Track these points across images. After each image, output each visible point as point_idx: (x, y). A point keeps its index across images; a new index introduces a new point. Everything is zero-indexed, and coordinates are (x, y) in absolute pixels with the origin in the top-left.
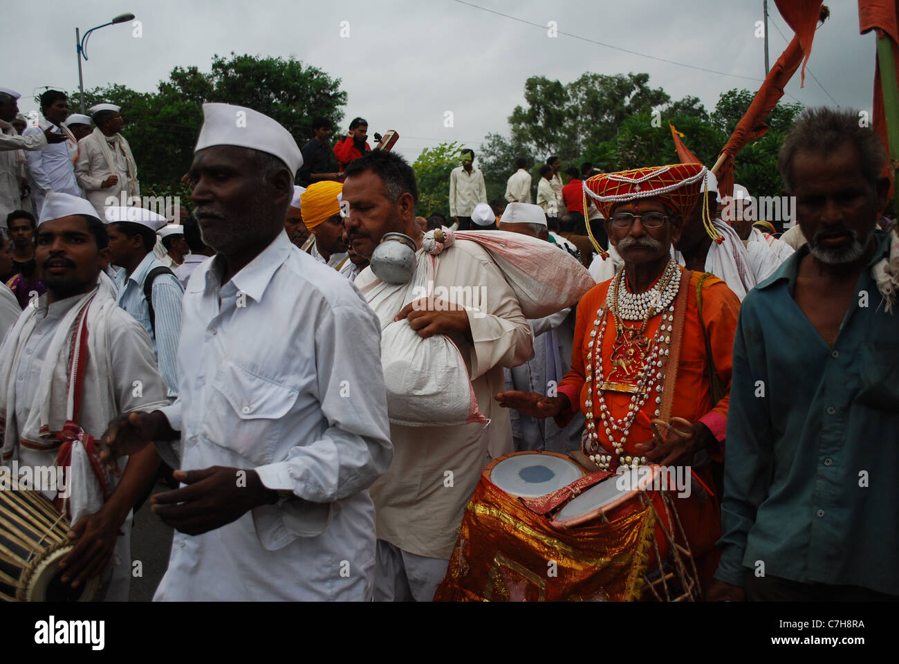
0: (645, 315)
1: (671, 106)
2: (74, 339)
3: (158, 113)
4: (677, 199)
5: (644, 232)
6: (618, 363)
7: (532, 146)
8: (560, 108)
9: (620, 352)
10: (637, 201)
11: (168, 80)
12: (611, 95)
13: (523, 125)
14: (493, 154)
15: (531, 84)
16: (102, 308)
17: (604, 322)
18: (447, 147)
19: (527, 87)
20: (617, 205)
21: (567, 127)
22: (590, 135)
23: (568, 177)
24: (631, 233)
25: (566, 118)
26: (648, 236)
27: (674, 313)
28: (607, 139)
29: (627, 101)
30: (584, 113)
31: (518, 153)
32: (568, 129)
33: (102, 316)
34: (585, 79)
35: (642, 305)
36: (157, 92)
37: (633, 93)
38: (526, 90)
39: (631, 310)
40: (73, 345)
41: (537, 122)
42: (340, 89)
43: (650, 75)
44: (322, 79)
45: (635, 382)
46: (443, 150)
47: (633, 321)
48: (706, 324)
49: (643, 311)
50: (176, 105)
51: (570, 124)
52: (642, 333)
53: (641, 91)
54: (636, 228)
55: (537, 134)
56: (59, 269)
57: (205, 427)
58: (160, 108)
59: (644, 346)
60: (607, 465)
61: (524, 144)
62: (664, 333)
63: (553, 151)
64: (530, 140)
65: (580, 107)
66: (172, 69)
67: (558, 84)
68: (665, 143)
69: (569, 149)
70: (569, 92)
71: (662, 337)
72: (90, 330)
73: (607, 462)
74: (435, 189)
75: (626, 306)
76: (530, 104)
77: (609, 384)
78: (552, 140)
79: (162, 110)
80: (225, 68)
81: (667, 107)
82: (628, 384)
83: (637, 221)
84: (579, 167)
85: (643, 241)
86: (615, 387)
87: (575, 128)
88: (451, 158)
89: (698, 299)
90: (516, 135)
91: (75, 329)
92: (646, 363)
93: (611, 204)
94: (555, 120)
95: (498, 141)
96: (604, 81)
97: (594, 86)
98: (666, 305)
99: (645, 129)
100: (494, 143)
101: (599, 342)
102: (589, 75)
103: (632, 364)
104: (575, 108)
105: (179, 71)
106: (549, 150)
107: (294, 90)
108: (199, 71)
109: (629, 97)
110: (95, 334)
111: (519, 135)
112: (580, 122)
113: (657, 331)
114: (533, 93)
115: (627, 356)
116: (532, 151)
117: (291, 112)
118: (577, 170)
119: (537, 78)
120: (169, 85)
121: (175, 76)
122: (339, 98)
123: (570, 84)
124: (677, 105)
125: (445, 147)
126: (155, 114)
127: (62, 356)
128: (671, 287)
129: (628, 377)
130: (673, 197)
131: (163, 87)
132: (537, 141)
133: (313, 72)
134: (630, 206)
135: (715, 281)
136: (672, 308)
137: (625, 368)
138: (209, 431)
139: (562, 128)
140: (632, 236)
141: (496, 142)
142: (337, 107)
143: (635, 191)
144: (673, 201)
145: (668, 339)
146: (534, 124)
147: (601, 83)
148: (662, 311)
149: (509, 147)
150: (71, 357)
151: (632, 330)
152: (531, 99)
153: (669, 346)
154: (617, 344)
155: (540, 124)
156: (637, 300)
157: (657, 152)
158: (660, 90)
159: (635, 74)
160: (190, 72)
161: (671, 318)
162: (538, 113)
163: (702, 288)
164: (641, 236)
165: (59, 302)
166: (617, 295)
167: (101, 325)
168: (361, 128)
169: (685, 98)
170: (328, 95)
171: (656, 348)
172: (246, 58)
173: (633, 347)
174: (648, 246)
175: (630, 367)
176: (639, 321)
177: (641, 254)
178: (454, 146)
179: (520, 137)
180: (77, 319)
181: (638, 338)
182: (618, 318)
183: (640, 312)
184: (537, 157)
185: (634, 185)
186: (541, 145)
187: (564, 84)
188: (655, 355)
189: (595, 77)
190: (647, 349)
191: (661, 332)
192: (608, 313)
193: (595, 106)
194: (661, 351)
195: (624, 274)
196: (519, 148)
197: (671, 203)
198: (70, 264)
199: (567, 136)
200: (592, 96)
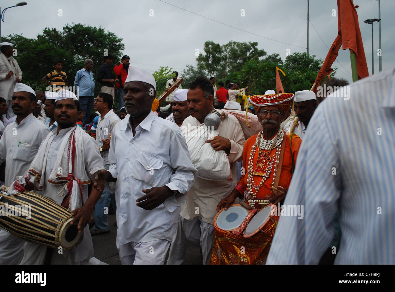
0: (270, 148)
1: (267, 57)
2: (70, 143)
3: (37, 48)
4: (283, 106)
5: (271, 118)
6: (259, 165)
7: (206, 72)
8: (220, 56)
9: (260, 161)
10: (269, 106)
11: (42, 34)
12: (241, 51)
13: (202, 62)
14: (188, 74)
15: (207, 44)
16: (80, 132)
17: (255, 150)
18: (164, 69)
19: (205, 45)
20: (261, 107)
21: (222, 64)
22: (231, 68)
23: (219, 86)
24: (266, 118)
25: (222, 60)
26: (272, 119)
27: (281, 148)
28: (239, 70)
29: (248, 54)
30: (229, 58)
31: (200, 74)
32: (222, 65)
33: (81, 135)
34: (231, 44)
35: (269, 144)
36: (37, 39)
37: (251, 51)
38: (204, 47)
39: (265, 146)
40: (70, 145)
41: (208, 61)
42: (122, 42)
43: (258, 43)
44: (114, 38)
45: (265, 172)
46: (162, 71)
47: (266, 150)
48: (293, 152)
49: (270, 147)
50: (45, 45)
51: (223, 63)
52: (269, 154)
53: (254, 50)
54: (268, 116)
55: (209, 67)
56: (65, 118)
57: (133, 174)
58: (38, 46)
59: (269, 159)
60: (254, 203)
61: (202, 71)
62: (277, 155)
63: (215, 75)
64: (205, 69)
65: (228, 55)
66: (44, 29)
67: (218, 45)
68: (263, 74)
69: (222, 74)
70: (223, 49)
71: (276, 156)
72: (76, 140)
73: (254, 202)
74: (162, 89)
75: (264, 145)
76: (206, 53)
77: (255, 172)
78: (214, 70)
79: (39, 47)
80: (70, 30)
81: (265, 58)
82: (262, 173)
83: (269, 114)
84: (224, 82)
85: (271, 121)
86: (257, 174)
87: (225, 65)
88: (167, 75)
89: (290, 142)
90: (199, 66)
91: (70, 140)
92: (269, 165)
93: (259, 107)
94: (217, 61)
95: (192, 69)
96: (239, 45)
97: (234, 46)
98: (278, 145)
99: (254, 67)
100: (189, 70)
101: (252, 157)
102: (232, 42)
103: (264, 165)
104: (226, 56)
105: (47, 30)
106: (213, 74)
107: (101, 42)
108: (57, 30)
109: (249, 52)
110: (78, 142)
111: (200, 66)
112: (227, 62)
113: (274, 154)
114: (207, 48)
115: (263, 162)
116: (206, 74)
117: (98, 52)
118: (223, 83)
119: (210, 42)
120: (42, 36)
121: (45, 32)
122: (121, 47)
123: (224, 45)
124: (270, 57)
125: (163, 69)
126: (35, 49)
127: (66, 149)
128: (280, 138)
129: (262, 170)
130: (282, 105)
131: (39, 36)
132: (208, 70)
133: (110, 34)
134: (266, 108)
135: (296, 136)
136: (280, 146)
137: (261, 167)
138: (134, 175)
139: (219, 65)
140: (267, 119)
141: (191, 69)
142: (119, 50)
143: (268, 103)
144: (282, 107)
145: (279, 157)
146: (207, 62)
147: (237, 46)
148: (277, 147)
149: (196, 72)
150: (69, 150)
151: (265, 153)
152: (207, 51)
153: (279, 159)
154: (259, 158)
155: (210, 62)
156: (268, 142)
157: (259, 77)
158: (262, 50)
159: (252, 42)
160: (53, 30)
161: (280, 150)
162: (209, 57)
163: (292, 138)
164: (270, 119)
165: (63, 130)
166: (259, 140)
167: (80, 138)
168: (127, 60)
169: (273, 54)
170: (116, 44)
171: (273, 160)
172: (79, 25)
173: (264, 159)
174: (272, 123)
175: (263, 167)
176: (268, 150)
177: (270, 125)
178: (167, 69)
179: (201, 67)
180: (71, 136)
181: (267, 156)
182: (259, 149)
183: (269, 147)
184: (208, 77)
185: (268, 100)
186: (210, 72)
187: (221, 45)
188: (273, 162)
189: (235, 43)
190: (270, 161)
191: (276, 154)
192: (256, 147)
193: (235, 55)
194: (276, 161)
195: (262, 133)
196: (200, 72)
197: (281, 108)
198: (69, 117)
199: (221, 68)
200: (233, 52)
